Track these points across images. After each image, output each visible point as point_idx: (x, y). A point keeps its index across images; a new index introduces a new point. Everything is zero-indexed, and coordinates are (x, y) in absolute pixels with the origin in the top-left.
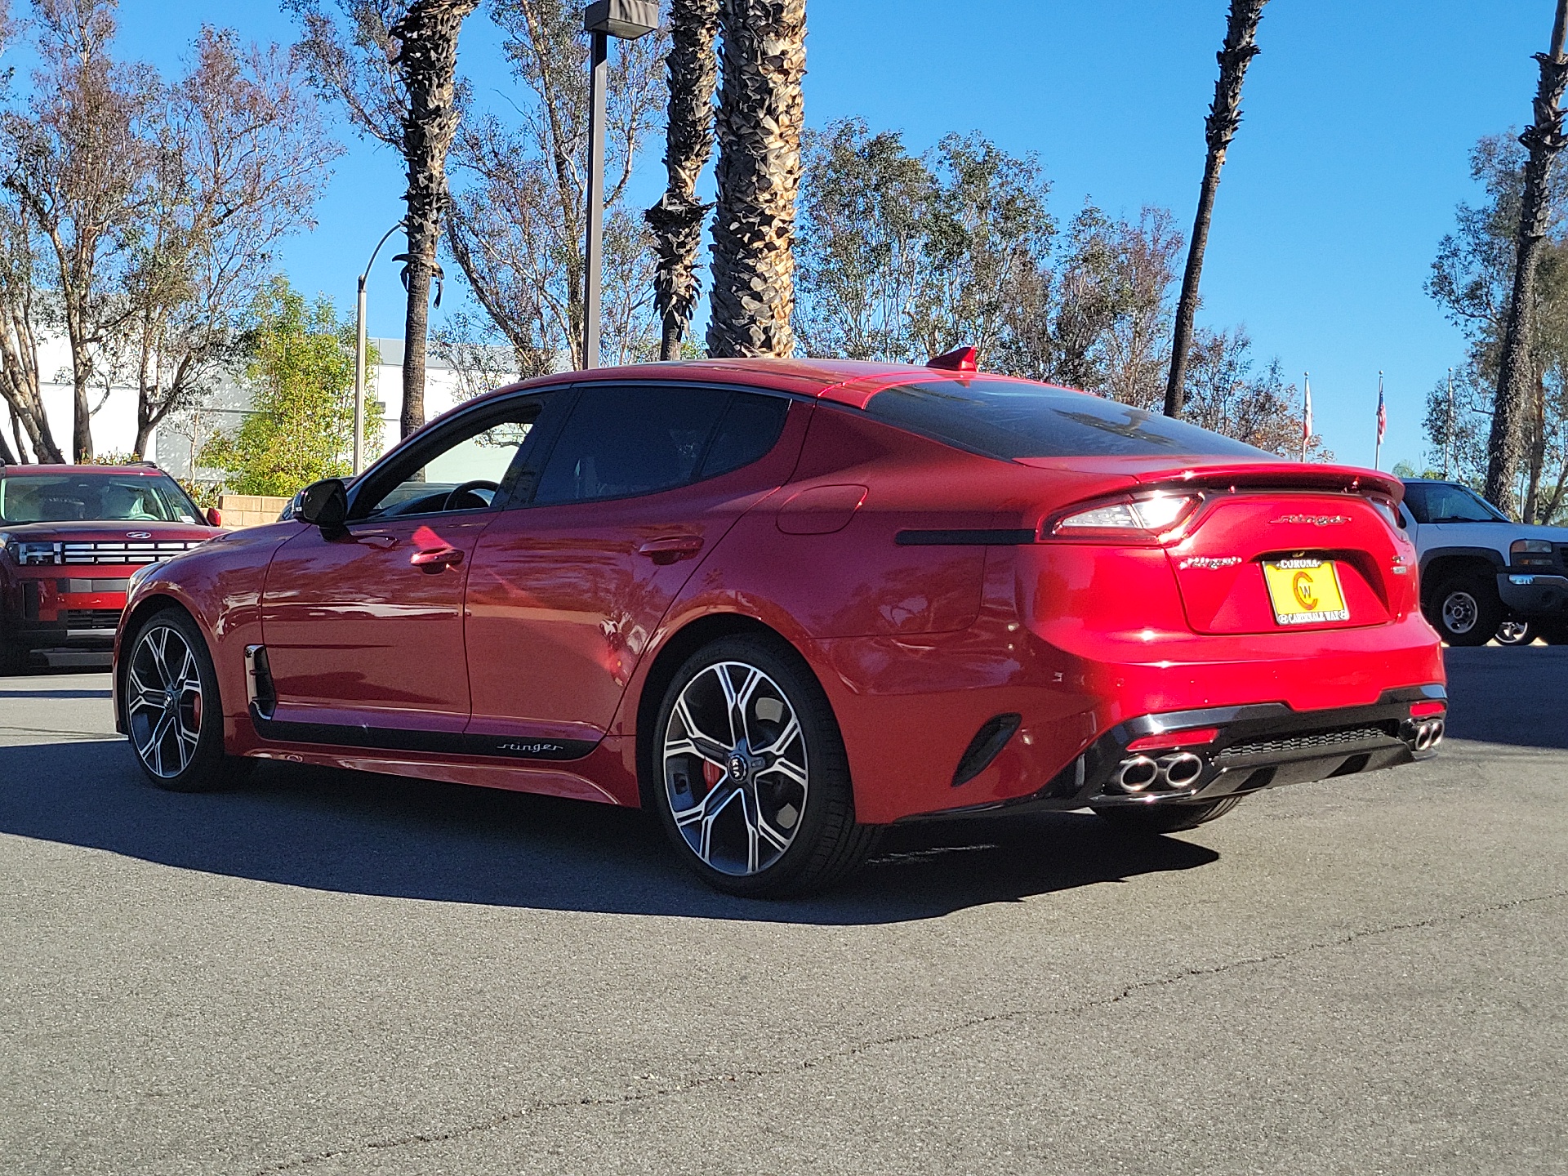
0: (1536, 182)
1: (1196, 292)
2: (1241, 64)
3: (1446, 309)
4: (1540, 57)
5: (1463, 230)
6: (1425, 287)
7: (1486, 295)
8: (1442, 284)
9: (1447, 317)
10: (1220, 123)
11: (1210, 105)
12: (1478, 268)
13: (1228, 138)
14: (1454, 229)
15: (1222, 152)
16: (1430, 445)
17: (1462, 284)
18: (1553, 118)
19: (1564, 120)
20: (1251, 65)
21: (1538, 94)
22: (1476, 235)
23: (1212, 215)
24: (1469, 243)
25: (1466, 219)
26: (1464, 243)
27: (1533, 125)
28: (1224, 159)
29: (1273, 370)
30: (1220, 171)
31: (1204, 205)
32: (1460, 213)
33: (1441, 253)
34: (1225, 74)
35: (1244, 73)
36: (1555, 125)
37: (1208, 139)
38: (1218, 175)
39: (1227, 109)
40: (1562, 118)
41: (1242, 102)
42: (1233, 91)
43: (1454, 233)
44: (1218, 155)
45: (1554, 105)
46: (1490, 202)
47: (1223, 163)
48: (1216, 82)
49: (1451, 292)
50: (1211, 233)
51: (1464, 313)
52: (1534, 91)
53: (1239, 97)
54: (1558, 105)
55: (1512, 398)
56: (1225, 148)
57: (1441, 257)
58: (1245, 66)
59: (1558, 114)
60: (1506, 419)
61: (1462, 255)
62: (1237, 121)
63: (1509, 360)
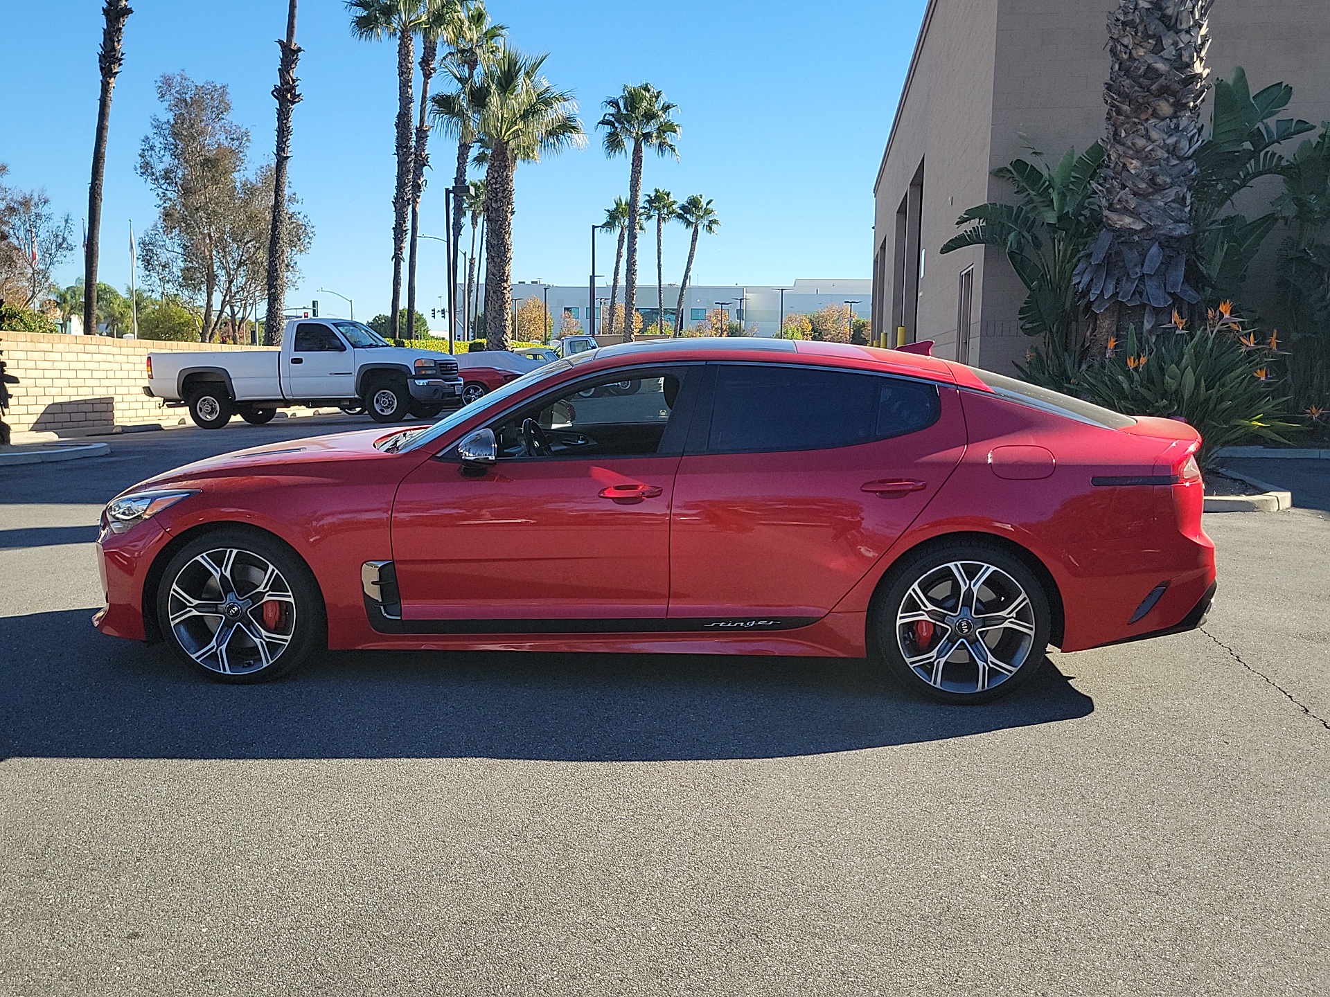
0: (285, 122)
1: (102, 176)
2: (121, 20)
3: (150, 184)
4: (280, 42)
5: (157, 133)
6: (136, 169)
7: (175, 178)
8: (146, 168)
9: (151, 190)
10: (109, 60)
11: (100, 44)
12: (168, 160)
13: (116, 71)
14: (151, 132)
15: (113, 79)
16: (143, 272)
17: (159, 168)
18: (291, 83)
19: (298, 85)
20: (128, 23)
21: (281, 65)
22: (165, 137)
23: (110, 123)
24: (161, 143)
25: (158, 127)
26: (158, 142)
27: (279, 85)
28: (114, 85)
29: (66, 221)
30: (112, 94)
31: (103, 115)
32: (153, 122)
33: (143, 147)
34: (109, 24)
35: (123, 25)
36: (294, 87)
37: (102, 69)
38: (111, 95)
39: (114, 49)
40: (296, 84)
41: (125, 45)
42: (118, 38)
43: (151, 135)
44: (110, 81)
45: (291, 74)
46: (170, 117)
47: (114, 87)
48: (104, 29)
49: (153, 174)
50: (110, 135)
51: (161, 188)
52: (278, 64)
53: (121, 43)
54: (294, 74)
55: (279, 256)
56: (115, 77)
57: (143, 150)
58: (124, 21)
59: (294, 81)
60: (276, 270)
61: (157, 149)
62: (122, 59)
63: (276, 233)
